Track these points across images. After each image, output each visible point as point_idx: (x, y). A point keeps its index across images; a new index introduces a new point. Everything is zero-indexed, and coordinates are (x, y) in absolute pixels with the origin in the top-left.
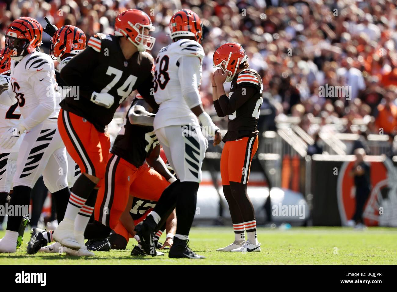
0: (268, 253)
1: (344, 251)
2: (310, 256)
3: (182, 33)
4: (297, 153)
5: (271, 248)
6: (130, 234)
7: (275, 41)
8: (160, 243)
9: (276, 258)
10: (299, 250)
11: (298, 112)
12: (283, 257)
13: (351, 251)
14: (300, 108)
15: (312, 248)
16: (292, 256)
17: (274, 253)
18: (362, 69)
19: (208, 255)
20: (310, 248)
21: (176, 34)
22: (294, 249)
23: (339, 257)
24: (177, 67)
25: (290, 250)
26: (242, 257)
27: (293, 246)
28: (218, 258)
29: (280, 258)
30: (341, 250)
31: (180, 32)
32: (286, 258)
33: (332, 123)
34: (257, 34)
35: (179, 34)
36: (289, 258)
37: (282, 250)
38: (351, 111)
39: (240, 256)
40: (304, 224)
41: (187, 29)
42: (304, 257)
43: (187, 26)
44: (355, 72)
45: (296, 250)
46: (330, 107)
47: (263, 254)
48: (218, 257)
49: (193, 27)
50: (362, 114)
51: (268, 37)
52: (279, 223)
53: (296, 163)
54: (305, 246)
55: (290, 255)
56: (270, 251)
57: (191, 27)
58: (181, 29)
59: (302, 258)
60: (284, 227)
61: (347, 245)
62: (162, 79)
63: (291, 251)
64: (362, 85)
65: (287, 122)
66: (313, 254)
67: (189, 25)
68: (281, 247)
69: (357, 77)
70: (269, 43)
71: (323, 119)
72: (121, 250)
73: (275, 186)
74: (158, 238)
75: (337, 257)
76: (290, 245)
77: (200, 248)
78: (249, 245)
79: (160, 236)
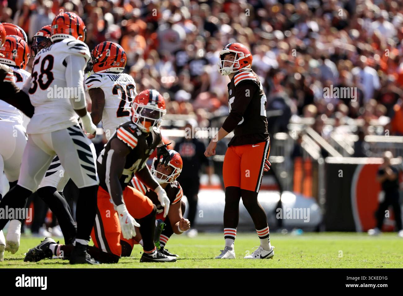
0: (279, 260)
1: (358, 257)
2: (323, 262)
3: (62, 36)
4: (310, 156)
5: (282, 254)
6: (135, 241)
7: (286, 39)
8: (166, 250)
9: (287, 265)
10: (311, 256)
11: (310, 112)
12: (294, 264)
13: (365, 258)
14: (312, 108)
15: (325, 255)
16: (303, 263)
17: (285, 260)
18: (377, 67)
19: (216, 262)
20: (323, 255)
21: (56, 37)
22: (306, 255)
23: (353, 264)
24: (63, 67)
25: (301, 256)
26: (252, 264)
27: (305, 252)
28: (226, 265)
29: (292, 264)
30: (355, 256)
31: (61, 35)
32: (297, 265)
33: (346, 124)
34: (266, 32)
35: (59, 36)
36: (300, 265)
37: (293, 257)
38: (366, 111)
39: (250, 263)
40: (317, 229)
41: (69, 32)
42: (317, 263)
43: (69, 29)
44: (370, 71)
45: (307, 256)
46: (344, 108)
47: (274, 261)
48: (227, 263)
49: (74, 30)
50: (377, 115)
51: (279, 34)
52: (291, 228)
53: (308, 166)
54: (318, 252)
55: (301, 262)
56: (281, 258)
57: (72, 31)
58: (62, 32)
59: (314, 265)
60: (296, 233)
61: (361, 251)
62: (45, 79)
63: (303, 258)
64: (377, 84)
65: (300, 124)
66: (325, 261)
67: (71, 29)
68: (293, 253)
69: (371, 76)
70: (280, 41)
71: (337, 120)
72: (126, 257)
73: (286, 190)
74: (164, 244)
75: (351, 264)
76: (302, 251)
77: (208, 255)
78: (262, 252)
79: (166, 242)
